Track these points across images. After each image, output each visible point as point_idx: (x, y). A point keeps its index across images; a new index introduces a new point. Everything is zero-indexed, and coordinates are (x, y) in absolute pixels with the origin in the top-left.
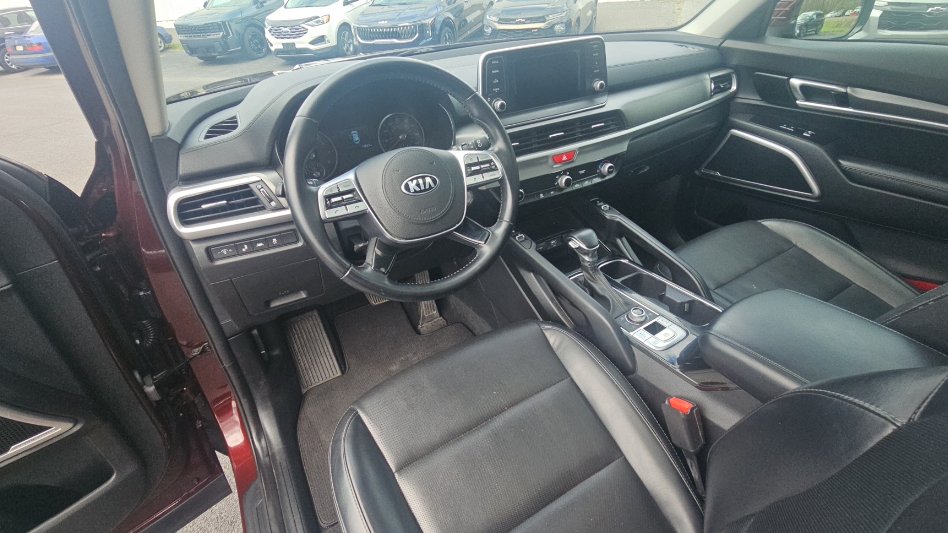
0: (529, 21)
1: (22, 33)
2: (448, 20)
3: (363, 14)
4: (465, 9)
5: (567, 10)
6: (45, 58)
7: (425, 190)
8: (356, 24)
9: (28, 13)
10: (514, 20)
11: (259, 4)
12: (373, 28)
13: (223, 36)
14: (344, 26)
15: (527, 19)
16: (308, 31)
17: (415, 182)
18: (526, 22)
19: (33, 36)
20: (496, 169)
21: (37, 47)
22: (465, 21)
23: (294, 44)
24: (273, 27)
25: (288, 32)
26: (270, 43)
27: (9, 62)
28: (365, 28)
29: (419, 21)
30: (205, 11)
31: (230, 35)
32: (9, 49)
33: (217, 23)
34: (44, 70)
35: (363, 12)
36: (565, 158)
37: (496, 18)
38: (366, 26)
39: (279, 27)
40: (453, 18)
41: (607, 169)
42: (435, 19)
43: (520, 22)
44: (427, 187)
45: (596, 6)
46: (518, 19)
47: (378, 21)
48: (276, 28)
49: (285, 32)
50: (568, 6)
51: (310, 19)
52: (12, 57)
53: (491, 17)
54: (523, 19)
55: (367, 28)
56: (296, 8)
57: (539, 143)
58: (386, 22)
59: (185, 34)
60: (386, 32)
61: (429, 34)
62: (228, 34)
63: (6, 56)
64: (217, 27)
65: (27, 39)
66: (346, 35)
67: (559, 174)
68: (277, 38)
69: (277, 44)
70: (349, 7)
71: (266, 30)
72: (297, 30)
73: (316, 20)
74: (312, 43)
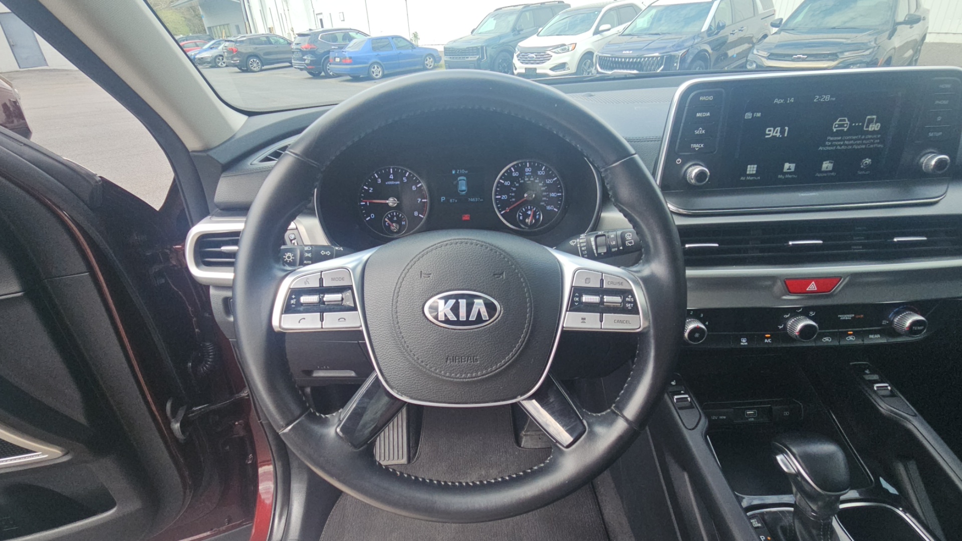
0: (812, 59)
1: (342, 48)
2: (703, 53)
3: (609, 44)
4: (728, 41)
5: (874, 47)
6: (352, 69)
7: (467, 322)
8: (600, 53)
9: (351, 33)
10: (792, 55)
11: (516, 32)
12: (615, 58)
13: (479, 59)
14: (589, 54)
15: (809, 55)
16: (552, 58)
17: (452, 302)
18: (808, 59)
19: (348, 51)
20: (635, 311)
21: (350, 61)
22: (726, 55)
23: (535, 69)
24: (521, 53)
25: (533, 57)
26: (515, 67)
27: (329, 69)
28: (607, 57)
29: (669, 52)
30: (472, 37)
31: (484, 58)
32: (331, 59)
33: (476, 47)
34: (349, 78)
35: (610, 42)
36: (812, 287)
37: (766, 53)
38: (609, 55)
39: (527, 53)
40: (710, 51)
41: (908, 323)
42: (688, 51)
43: (799, 58)
44: (473, 318)
45: (921, 45)
46: (796, 55)
47: (622, 51)
48: (524, 54)
49: (531, 58)
50: (877, 43)
51: (557, 47)
52: (332, 66)
53: (760, 51)
54: (803, 55)
55: (609, 57)
56: (547, 36)
57: (762, 250)
58: (631, 52)
59: (450, 55)
60: (628, 62)
61: (676, 66)
62: (483, 57)
63: (328, 65)
64: (475, 51)
65: (344, 53)
66: (588, 64)
67: (794, 312)
68: (522, 63)
69: (521, 68)
70: (598, 37)
71: (515, 55)
72: (542, 55)
73: (563, 48)
74: (552, 69)
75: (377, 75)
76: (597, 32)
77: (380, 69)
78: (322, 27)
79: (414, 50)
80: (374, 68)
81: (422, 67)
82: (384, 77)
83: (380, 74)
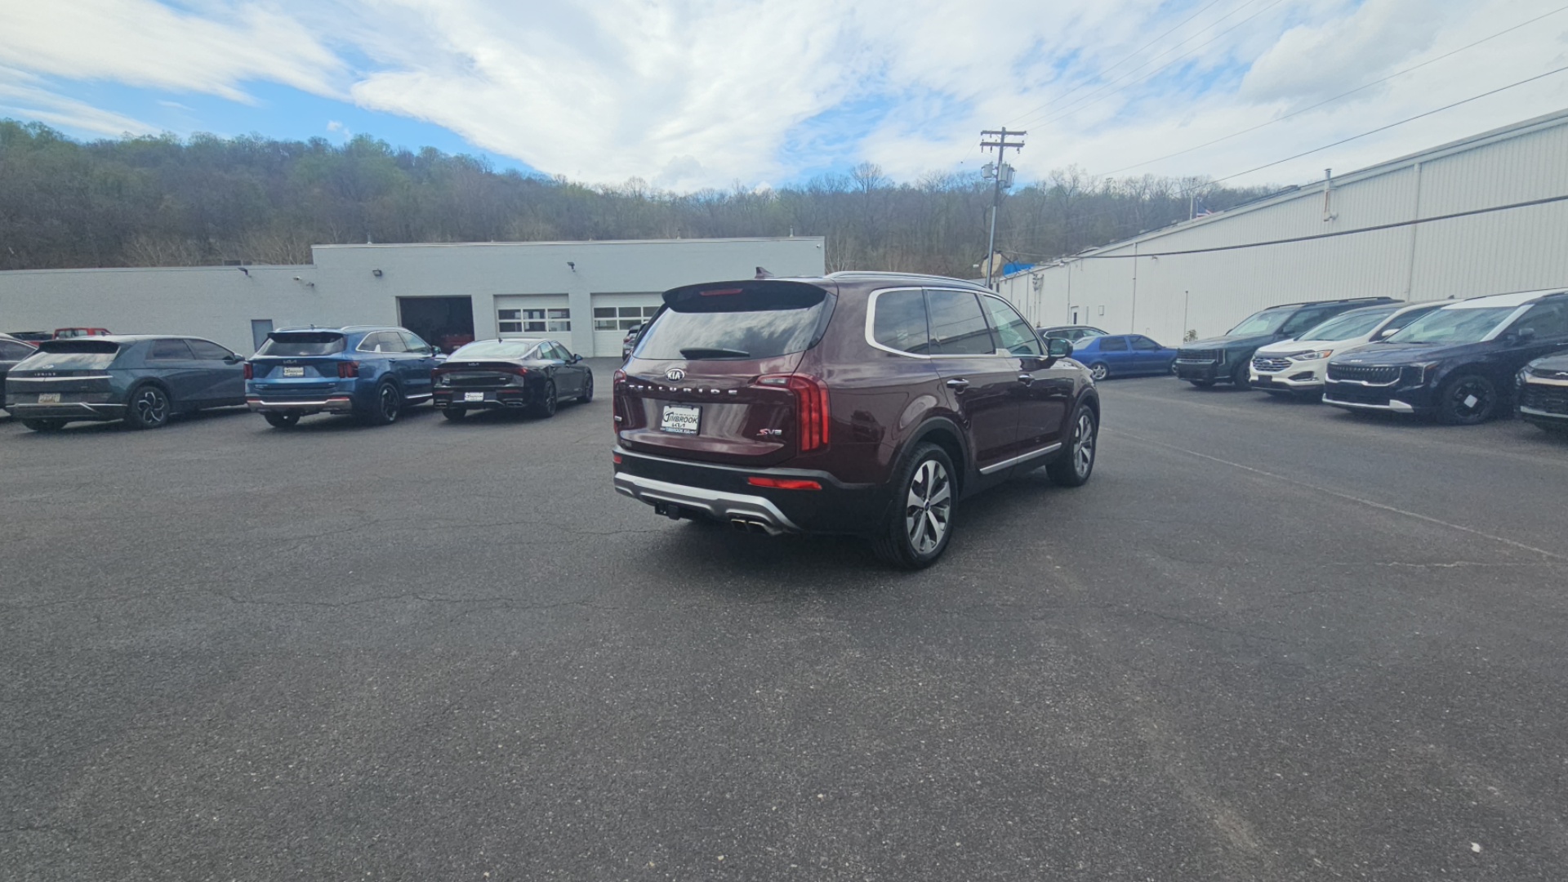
12: (1343, 367)
13: (1215, 364)
23: (1271, 377)
24: (1259, 359)
25: (1271, 364)
26: (1250, 373)
28: (1334, 366)
29: (1408, 363)
33: (1214, 350)
39: (1265, 360)
47: (1352, 359)
48: (1261, 360)
49: (1268, 364)
51: (1300, 353)
55: (1336, 366)
59: (1184, 358)
60: (1356, 372)
62: (1221, 362)
64: (1214, 355)
68: (1259, 369)
69: (1255, 375)
71: (1252, 361)
72: (1280, 362)
73: (1307, 354)
74: (1293, 378)
76: (1378, 337)
77: (1104, 370)
78: (1075, 323)
79: (1159, 351)
80: (1096, 368)
81: (1166, 371)
82: (1107, 378)
83: (1104, 376)
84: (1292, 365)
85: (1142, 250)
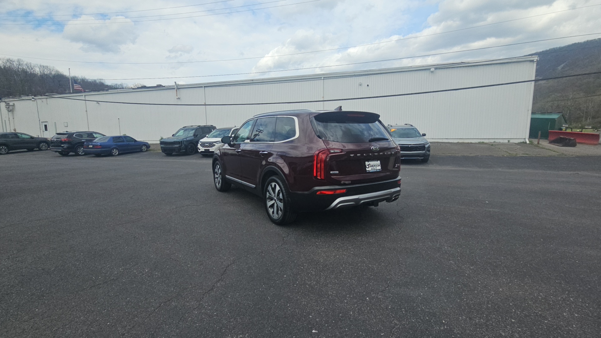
6: (101, 151)
11: (197, 136)
13: (179, 146)
19: (98, 142)
21: (100, 147)
23: (209, 150)
24: (202, 144)
25: (208, 145)
26: (199, 149)
30: (173, 138)
31: (182, 146)
32: (85, 146)
33: (177, 141)
39: (204, 144)
49: (206, 146)
52: (85, 149)
56: (212, 138)
59: (164, 145)
65: (96, 143)
68: (203, 147)
69: (202, 149)
71: (199, 145)
72: (211, 145)
73: (219, 142)
75: (115, 154)
77: (117, 151)
79: (136, 142)
80: (114, 150)
81: (140, 150)
82: (119, 154)
83: (117, 153)
84: (216, 146)
85: (87, 98)
